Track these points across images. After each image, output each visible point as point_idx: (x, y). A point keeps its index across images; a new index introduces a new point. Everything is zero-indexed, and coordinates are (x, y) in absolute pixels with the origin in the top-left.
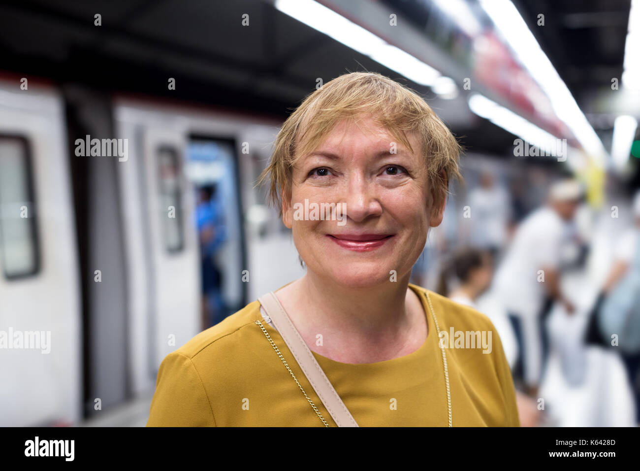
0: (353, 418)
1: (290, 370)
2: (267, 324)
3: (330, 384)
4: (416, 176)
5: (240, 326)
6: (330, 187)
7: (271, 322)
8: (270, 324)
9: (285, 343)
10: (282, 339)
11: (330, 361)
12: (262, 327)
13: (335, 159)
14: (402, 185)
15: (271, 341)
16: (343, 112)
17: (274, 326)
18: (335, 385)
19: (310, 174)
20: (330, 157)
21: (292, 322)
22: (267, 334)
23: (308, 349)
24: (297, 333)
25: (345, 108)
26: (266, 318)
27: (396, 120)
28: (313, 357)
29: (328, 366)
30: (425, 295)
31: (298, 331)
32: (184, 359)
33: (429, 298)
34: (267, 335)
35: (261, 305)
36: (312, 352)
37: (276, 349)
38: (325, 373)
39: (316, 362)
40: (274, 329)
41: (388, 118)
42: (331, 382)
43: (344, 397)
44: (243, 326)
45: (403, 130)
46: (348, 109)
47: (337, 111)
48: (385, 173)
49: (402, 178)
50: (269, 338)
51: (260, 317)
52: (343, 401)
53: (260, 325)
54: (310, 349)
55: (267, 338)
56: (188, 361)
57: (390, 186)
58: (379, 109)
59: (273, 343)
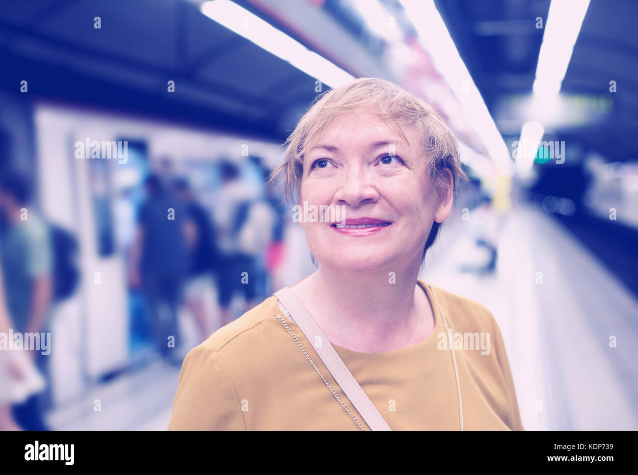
0: (372, 404)
1: (311, 361)
2: (286, 318)
3: (349, 372)
4: (413, 167)
5: (262, 320)
6: (330, 178)
7: (290, 316)
8: (289, 318)
9: (304, 335)
10: (302, 331)
11: (348, 351)
12: (282, 321)
13: (334, 151)
14: (398, 175)
15: (291, 333)
16: (342, 108)
17: (293, 320)
18: (353, 374)
19: (313, 167)
20: (330, 149)
21: (310, 315)
22: (287, 327)
23: (327, 340)
24: (315, 325)
25: (344, 104)
26: (285, 313)
27: (391, 114)
28: (332, 347)
29: (347, 357)
30: (430, 287)
31: (316, 323)
32: (210, 352)
33: (433, 290)
34: (288, 329)
35: (278, 300)
36: (331, 344)
37: (297, 341)
38: (344, 362)
39: (335, 352)
40: (293, 322)
41: (384, 112)
42: (350, 371)
43: (362, 384)
44: (264, 320)
45: (398, 124)
46: (346, 105)
47: (337, 107)
48: (381, 163)
49: (398, 167)
50: (290, 331)
51: (280, 312)
52: (362, 388)
53: (280, 319)
54: (328, 340)
55: (287, 331)
56: (214, 354)
57: (386, 175)
58: (376, 105)
59: (293, 336)
